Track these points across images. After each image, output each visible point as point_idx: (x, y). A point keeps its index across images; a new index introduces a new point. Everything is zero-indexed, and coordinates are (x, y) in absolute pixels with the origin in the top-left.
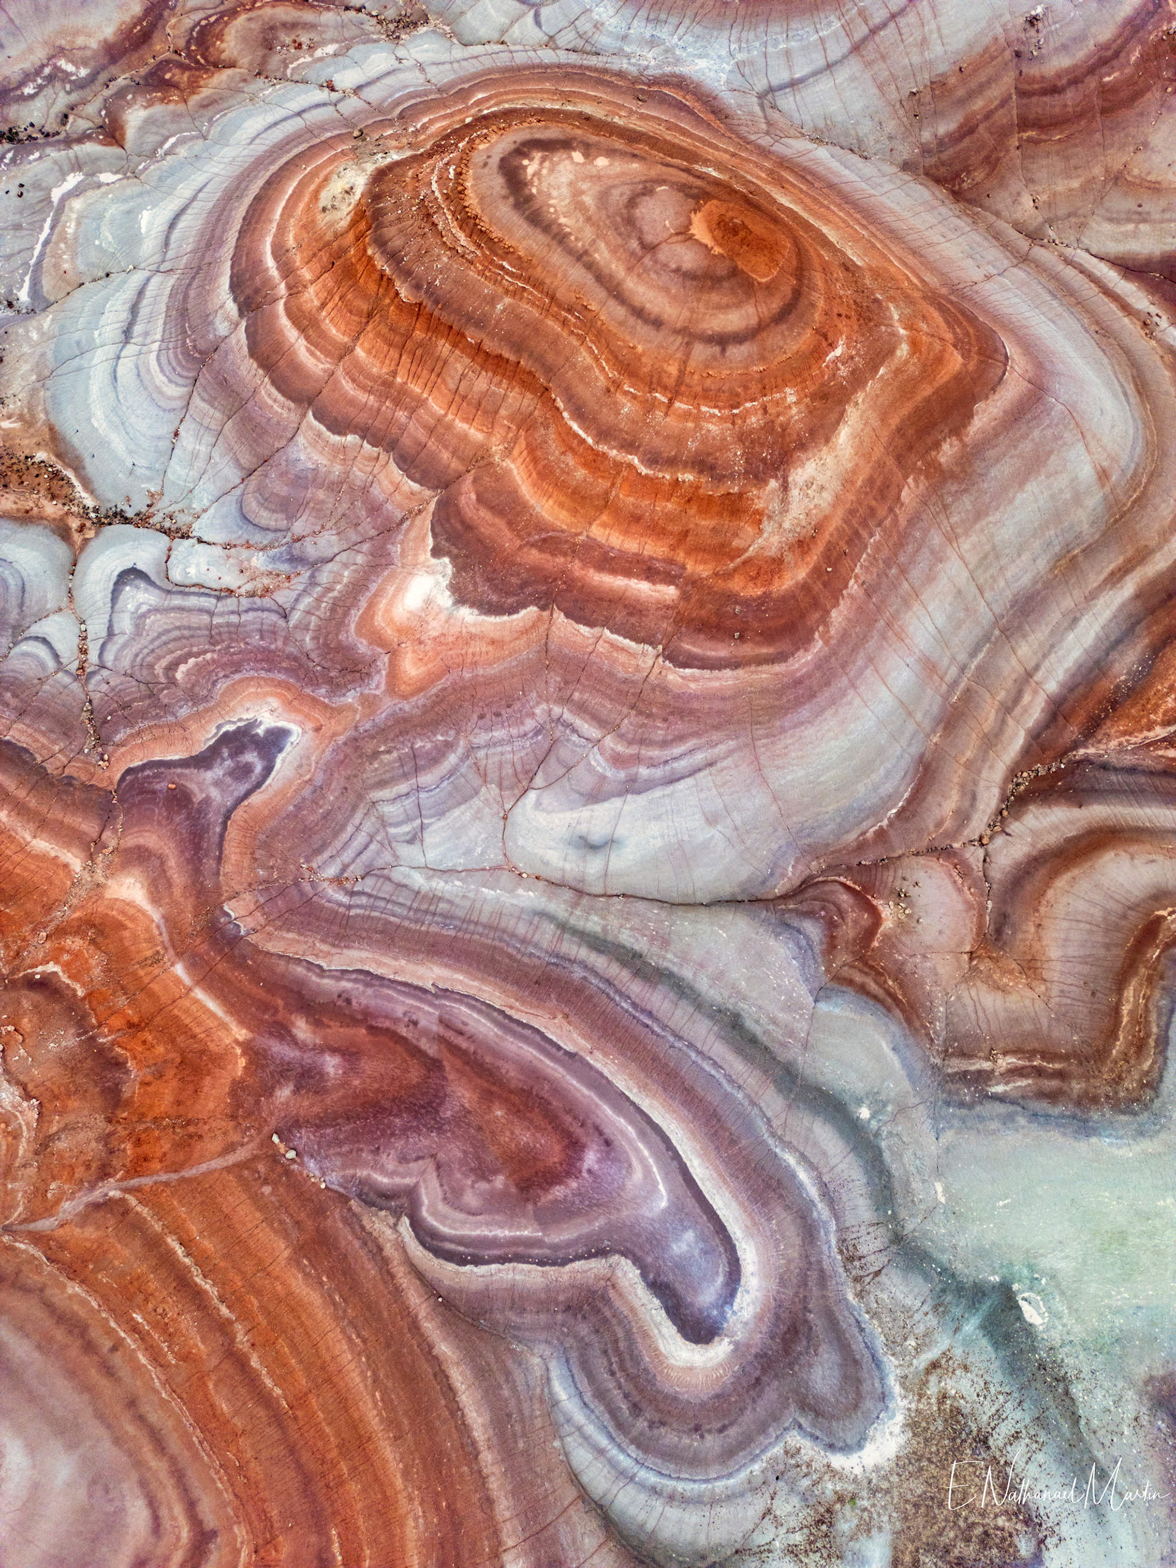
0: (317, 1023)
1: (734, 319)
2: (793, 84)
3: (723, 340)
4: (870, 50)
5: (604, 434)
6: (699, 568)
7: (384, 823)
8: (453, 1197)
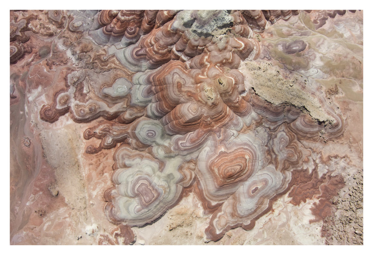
2: (243, 187)
4: (243, 193)
5: (225, 162)
7: (212, 141)
8: (192, 136)
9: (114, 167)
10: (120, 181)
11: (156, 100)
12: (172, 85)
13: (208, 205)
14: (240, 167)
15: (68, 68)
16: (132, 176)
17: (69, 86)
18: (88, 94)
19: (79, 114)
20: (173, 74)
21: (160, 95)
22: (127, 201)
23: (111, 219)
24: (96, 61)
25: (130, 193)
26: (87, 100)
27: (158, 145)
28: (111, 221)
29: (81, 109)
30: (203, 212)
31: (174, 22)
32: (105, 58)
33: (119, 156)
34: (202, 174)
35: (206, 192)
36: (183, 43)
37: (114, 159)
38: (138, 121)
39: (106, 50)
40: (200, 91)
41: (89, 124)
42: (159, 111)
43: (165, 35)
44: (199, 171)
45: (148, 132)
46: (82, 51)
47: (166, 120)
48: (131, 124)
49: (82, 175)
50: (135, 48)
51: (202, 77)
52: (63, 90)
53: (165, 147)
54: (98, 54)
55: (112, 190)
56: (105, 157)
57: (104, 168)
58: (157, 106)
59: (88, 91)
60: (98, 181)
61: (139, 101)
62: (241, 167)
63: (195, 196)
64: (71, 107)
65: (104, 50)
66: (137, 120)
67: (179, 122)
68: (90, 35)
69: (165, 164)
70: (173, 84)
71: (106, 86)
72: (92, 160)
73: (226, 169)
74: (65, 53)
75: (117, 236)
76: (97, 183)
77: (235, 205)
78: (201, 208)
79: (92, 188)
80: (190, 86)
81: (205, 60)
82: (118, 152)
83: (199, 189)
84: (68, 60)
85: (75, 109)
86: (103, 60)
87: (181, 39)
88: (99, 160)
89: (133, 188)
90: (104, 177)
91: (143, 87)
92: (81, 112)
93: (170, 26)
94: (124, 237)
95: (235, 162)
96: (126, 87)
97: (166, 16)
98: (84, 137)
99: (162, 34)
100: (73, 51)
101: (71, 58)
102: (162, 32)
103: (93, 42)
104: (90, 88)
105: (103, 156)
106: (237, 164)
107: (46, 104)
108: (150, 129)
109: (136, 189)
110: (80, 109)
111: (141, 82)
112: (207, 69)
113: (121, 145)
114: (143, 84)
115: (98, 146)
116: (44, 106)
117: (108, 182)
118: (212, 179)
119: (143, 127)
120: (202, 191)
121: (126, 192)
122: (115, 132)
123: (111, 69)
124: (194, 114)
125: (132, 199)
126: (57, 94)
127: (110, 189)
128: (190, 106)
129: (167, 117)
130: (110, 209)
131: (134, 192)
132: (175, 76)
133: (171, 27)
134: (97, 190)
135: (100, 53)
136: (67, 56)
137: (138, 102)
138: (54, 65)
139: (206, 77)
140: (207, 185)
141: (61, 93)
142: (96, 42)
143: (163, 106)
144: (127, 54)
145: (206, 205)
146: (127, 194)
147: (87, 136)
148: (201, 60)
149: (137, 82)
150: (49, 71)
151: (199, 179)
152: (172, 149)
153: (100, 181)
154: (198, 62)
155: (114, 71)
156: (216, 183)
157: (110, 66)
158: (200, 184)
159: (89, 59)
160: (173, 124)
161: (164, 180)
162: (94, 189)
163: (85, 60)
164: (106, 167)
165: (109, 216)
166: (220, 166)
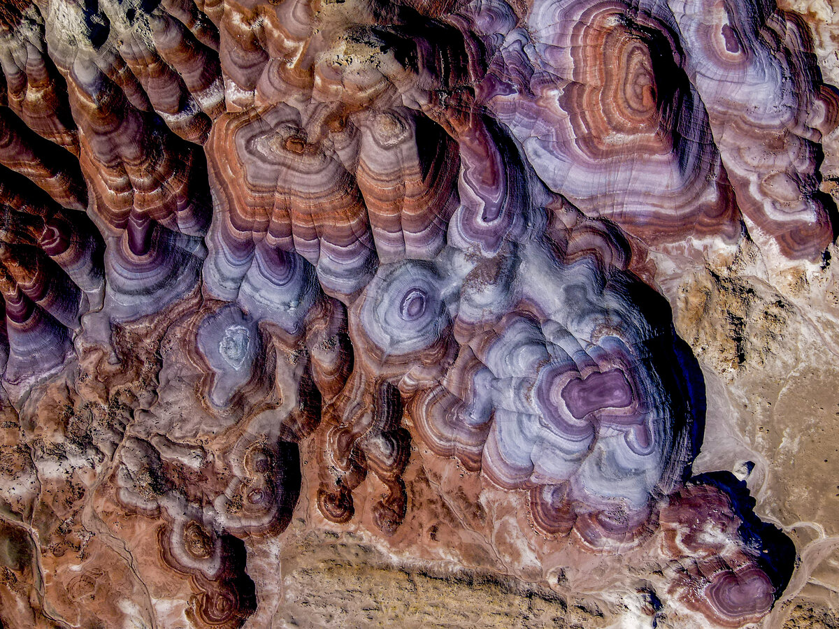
0: (480, 134)
1: (634, 105)
2: (703, 75)
3: (630, 106)
4: (722, 84)
5: (602, 100)
6: (594, 133)
7: (513, 119)
8: (473, 173)
9: (472, 464)
10: (525, 464)
11: (313, 245)
12: (284, 169)
13: (708, 215)
14: (637, 52)
15: (98, 491)
16: (525, 419)
17: (159, 507)
18: (210, 458)
19: (259, 510)
20: (250, 152)
21: (302, 224)
22: (599, 465)
23: (632, 539)
24: (113, 392)
25: (577, 446)
26: (228, 466)
27: (457, 296)
28: (636, 541)
29: (249, 497)
30: (724, 241)
31: (75, 79)
32: (114, 359)
33: (442, 435)
34: (605, 195)
35: (666, 204)
36: (159, 77)
37: (447, 454)
38: (358, 330)
39: (88, 346)
40: (342, 82)
41: (304, 493)
42: (350, 248)
43: (108, 128)
44: (592, 198)
45: (404, 312)
46: (63, 424)
47: (389, 240)
48: (357, 359)
49: (456, 574)
50: (119, 251)
51: (295, 60)
52: (163, 534)
53: (474, 275)
54: (91, 377)
55: (542, 499)
56: (427, 481)
57: (462, 496)
58: (333, 251)
59: (198, 452)
60: (495, 531)
61: (292, 304)
62: (642, 50)
63: (662, 246)
64: (228, 528)
65: (88, 352)
66: (354, 333)
67: (412, 196)
68: (17, 380)
69: (528, 299)
70: (284, 165)
71: (207, 389)
72: (421, 525)
73: (626, 101)
74: (47, 481)
75: (695, 541)
76: (501, 540)
77: (746, 127)
78: (708, 240)
79: (508, 559)
80: (309, 113)
81: (245, 27)
82: (430, 432)
83: (647, 224)
84: (74, 482)
85: (239, 519)
86: (118, 367)
87: (143, 81)
88: (431, 502)
89: (566, 428)
90: (490, 509)
91: (254, 273)
92: (257, 502)
93: (82, 99)
94: (703, 521)
95: (613, 66)
96: (232, 328)
97: (44, 97)
98: (340, 522)
99: (104, 138)
100: (51, 453)
101: (70, 471)
102: (97, 133)
103: (46, 379)
104: (192, 442)
105: (424, 485)
106: (624, 59)
107: (187, 606)
108: (398, 303)
109: (573, 420)
110: (245, 502)
111: (235, 272)
112: (276, 33)
113: (411, 415)
114: (245, 268)
115: (385, 488)
116: (188, 613)
117: (509, 502)
118: (637, 166)
119: (382, 320)
120: (657, 216)
121: (568, 457)
122: (362, 415)
123: (158, 352)
124: (406, 134)
125: (600, 445)
126: (170, 557)
127: (534, 504)
128: (377, 136)
129: (382, 231)
130: (599, 529)
131: (580, 431)
132: (259, 148)
133: (89, 96)
134: (521, 544)
135: (91, 369)
136: (58, 481)
137: (297, 306)
138: (70, 531)
139: (302, 44)
140: (647, 194)
141: (170, 543)
142: (49, 369)
143: (341, 229)
144: (128, 282)
145: (706, 220)
146: (574, 456)
147: (339, 512)
148: (238, 42)
149: (230, 285)
150: (84, 557)
151: (617, 210)
152: (489, 255)
153: (497, 525)
154: (242, 53)
155: (167, 346)
156: (657, 157)
157: (148, 352)
158: (635, 214)
159: (95, 411)
160: (412, 220)
161: (579, 322)
162: (516, 554)
163: (95, 424)
164: (460, 489)
165: (621, 541)
166: (609, 119)
